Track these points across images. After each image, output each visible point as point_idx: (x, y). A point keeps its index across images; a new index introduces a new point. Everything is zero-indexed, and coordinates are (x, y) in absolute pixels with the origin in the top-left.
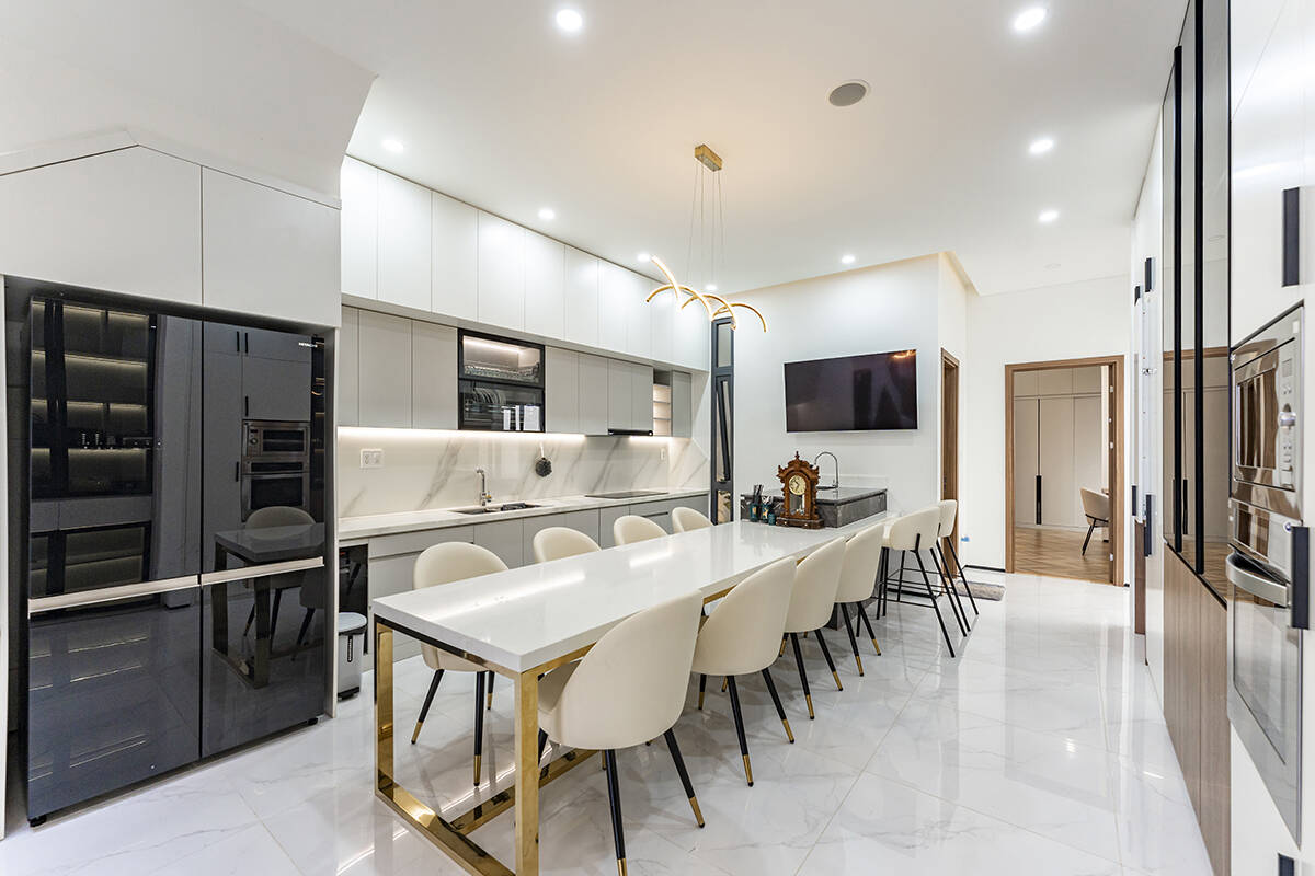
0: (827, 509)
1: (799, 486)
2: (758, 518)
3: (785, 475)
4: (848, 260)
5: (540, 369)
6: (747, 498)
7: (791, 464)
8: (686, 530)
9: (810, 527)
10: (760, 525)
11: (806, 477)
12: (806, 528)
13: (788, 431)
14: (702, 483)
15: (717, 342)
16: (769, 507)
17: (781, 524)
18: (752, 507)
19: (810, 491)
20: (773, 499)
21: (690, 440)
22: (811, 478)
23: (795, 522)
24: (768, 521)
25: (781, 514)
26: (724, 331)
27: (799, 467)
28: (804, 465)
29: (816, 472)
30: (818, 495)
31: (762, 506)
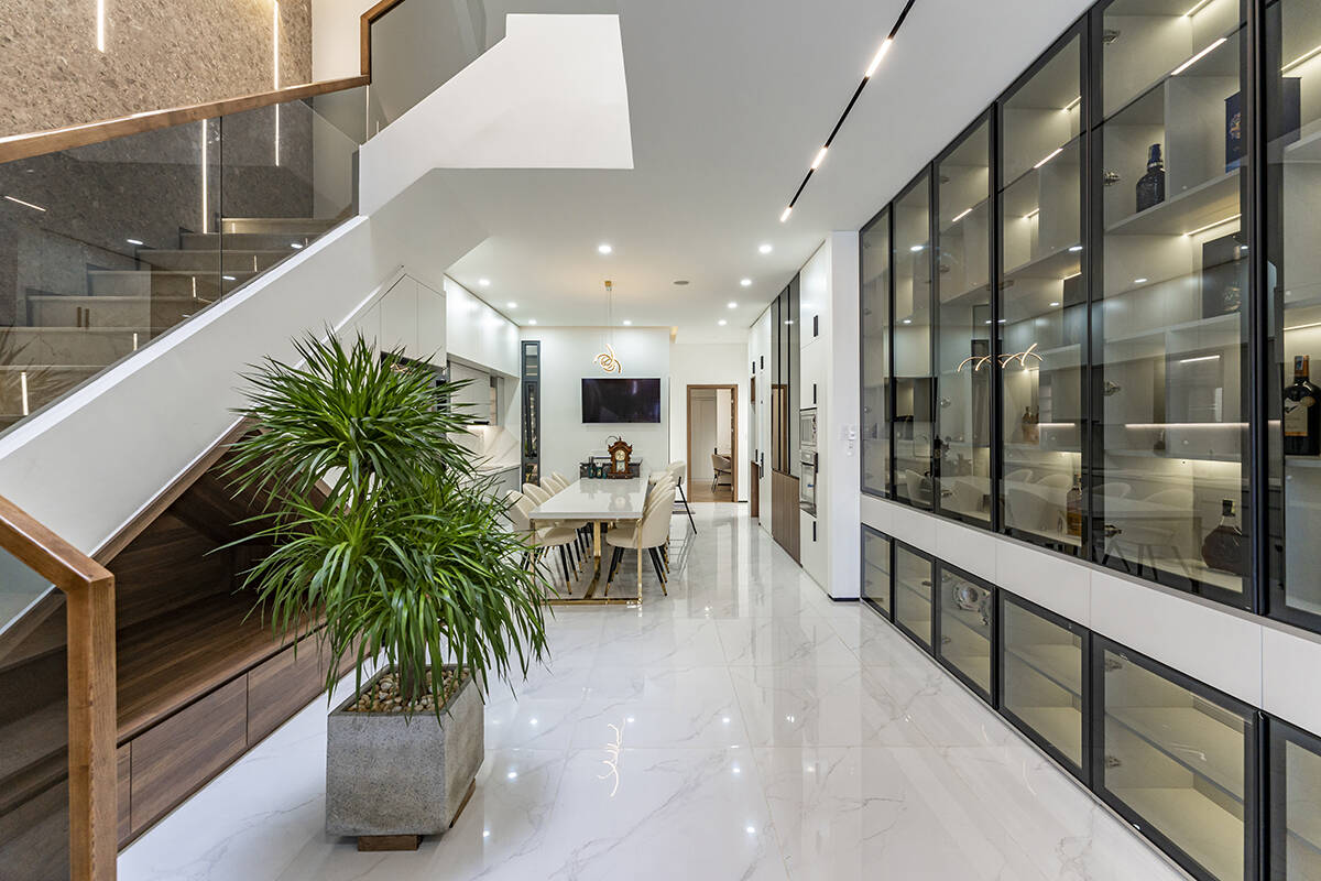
0: (634, 468)
1: (621, 455)
2: (594, 476)
3: (612, 450)
4: (627, 323)
6: (584, 465)
7: (616, 444)
9: (628, 478)
10: (595, 480)
11: (625, 451)
13: (583, 423)
14: (515, 460)
15: (525, 358)
16: (601, 469)
17: (610, 478)
18: (590, 470)
19: (627, 459)
20: (604, 465)
21: (503, 428)
22: (628, 451)
23: (620, 476)
24: (601, 477)
25: (610, 472)
26: (530, 350)
27: (621, 445)
28: (625, 444)
29: (631, 448)
30: (632, 461)
31: (595, 469)
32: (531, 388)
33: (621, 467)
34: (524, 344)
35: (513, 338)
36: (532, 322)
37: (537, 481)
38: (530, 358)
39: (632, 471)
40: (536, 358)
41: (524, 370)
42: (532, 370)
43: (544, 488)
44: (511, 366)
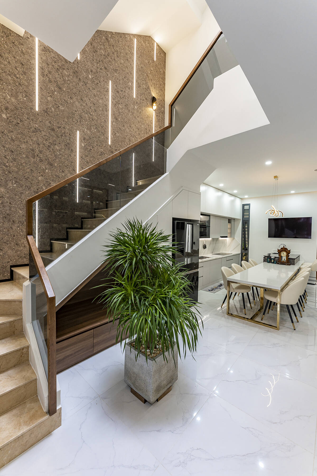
0: (291, 260)
1: (284, 254)
2: (270, 262)
3: (280, 252)
4: (293, 192)
5: (209, 222)
6: (265, 256)
7: (282, 248)
8: (255, 265)
9: (287, 265)
10: (270, 264)
11: (286, 252)
12: (286, 265)
13: (269, 237)
14: (238, 251)
15: (244, 210)
16: (274, 259)
17: (278, 264)
18: (268, 259)
19: (288, 256)
20: (275, 257)
21: (234, 238)
22: (288, 252)
23: (283, 263)
24: (273, 263)
25: (278, 261)
26: (246, 207)
27: (284, 249)
28: (286, 249)
29: (290, 251)
30: (290, 257)
31: (271, 259)
32: (246, 223)
33: (284, 258)
34: (244, 205)
35: (238, 204)
36: (246, 197)
37: (247, 260)
38: (245, 210)
39: (290, 262)
40: (249, 210)
41: (243, 215)
42: (247, 215)
43: (250, 263)
44: (238, 214)
